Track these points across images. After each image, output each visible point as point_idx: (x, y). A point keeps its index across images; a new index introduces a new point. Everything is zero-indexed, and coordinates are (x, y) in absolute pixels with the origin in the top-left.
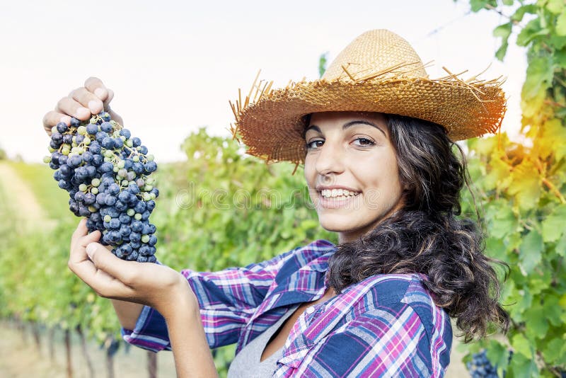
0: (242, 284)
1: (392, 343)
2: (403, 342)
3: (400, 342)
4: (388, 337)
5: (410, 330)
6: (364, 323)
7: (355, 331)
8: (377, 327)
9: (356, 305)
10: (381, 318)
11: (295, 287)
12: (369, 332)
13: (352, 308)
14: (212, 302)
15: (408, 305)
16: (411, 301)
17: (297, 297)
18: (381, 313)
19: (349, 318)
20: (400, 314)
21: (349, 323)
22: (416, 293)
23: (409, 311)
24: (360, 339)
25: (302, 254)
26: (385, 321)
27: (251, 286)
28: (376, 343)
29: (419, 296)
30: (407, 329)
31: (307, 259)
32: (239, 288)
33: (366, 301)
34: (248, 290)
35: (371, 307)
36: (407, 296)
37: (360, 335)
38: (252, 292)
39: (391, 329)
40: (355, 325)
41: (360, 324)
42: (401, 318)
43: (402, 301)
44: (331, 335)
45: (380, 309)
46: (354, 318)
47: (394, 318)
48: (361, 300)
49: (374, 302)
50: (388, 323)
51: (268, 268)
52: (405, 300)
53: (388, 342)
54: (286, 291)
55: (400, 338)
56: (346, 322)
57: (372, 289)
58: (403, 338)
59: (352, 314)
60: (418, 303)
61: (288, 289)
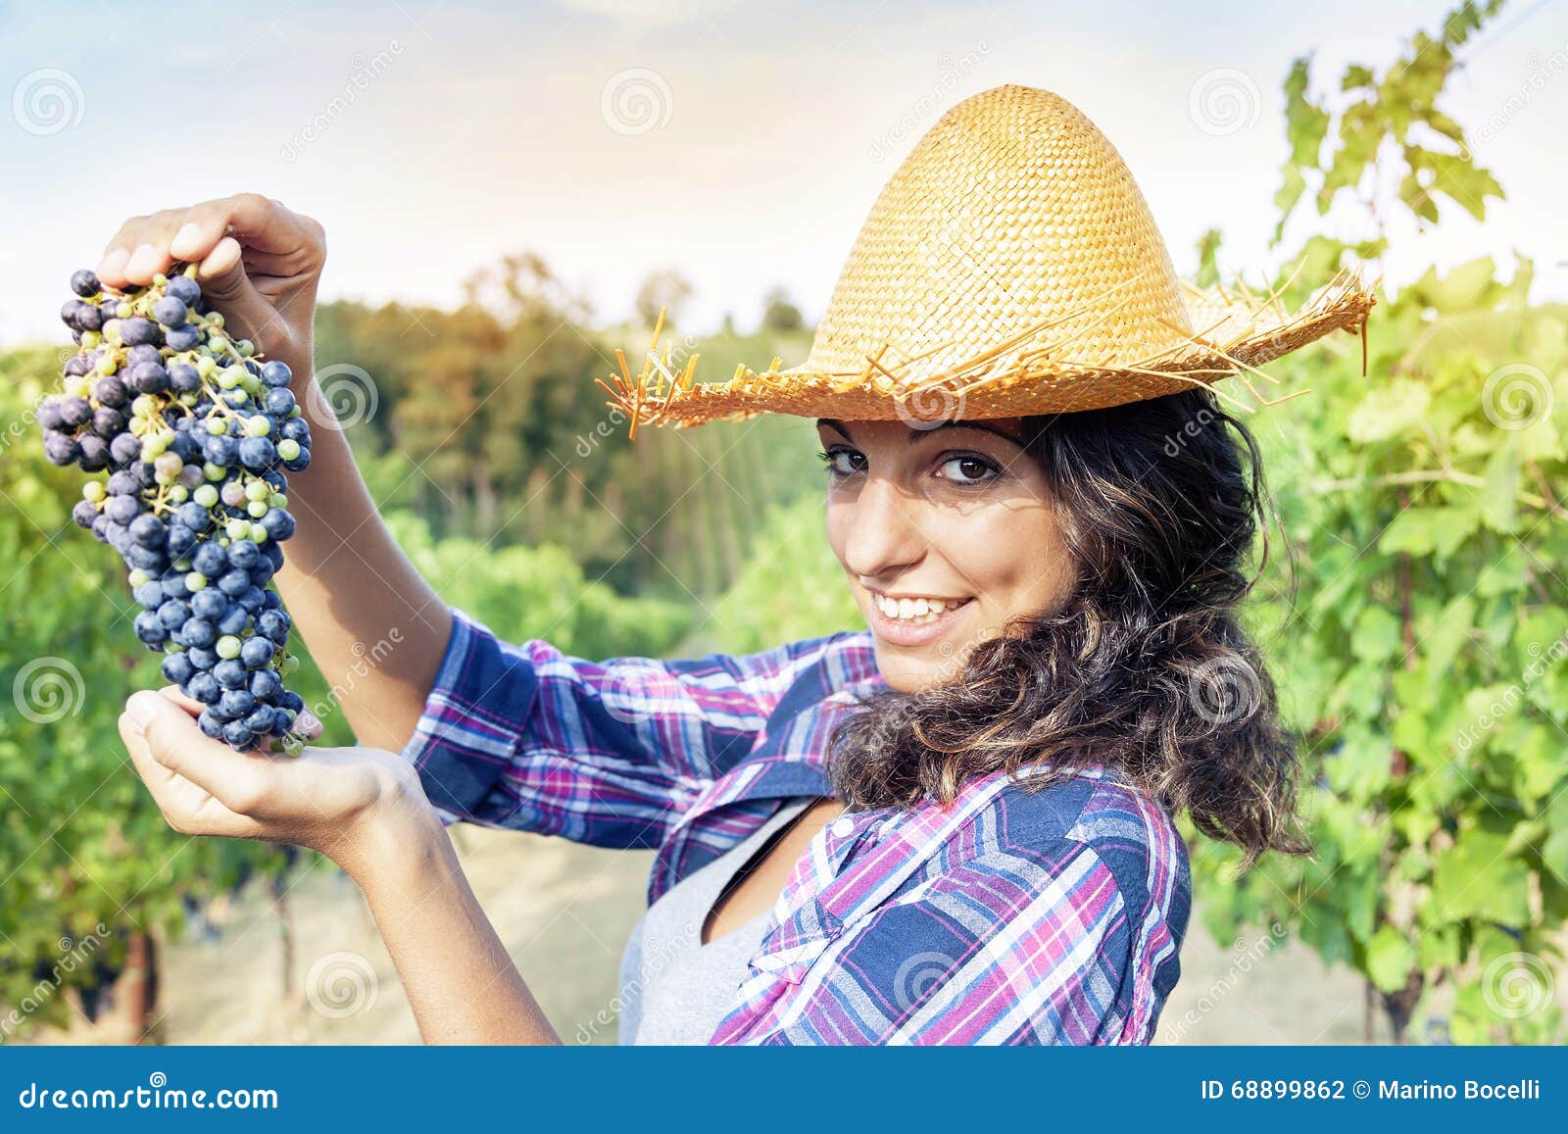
0: (683, 715)
1: (1037, 937)
2: (1063, 935)
3: (1057, 934)
4: (1025, 922)
5: (1084, 906)
6: (967, 885)
7: (945, 904)
8: (1001, 896)
9: (953, 837)
10: (1012, 876)
11: (804, 750)
12: (977, 908)
13: (943, 847)
14: (595, 747)
15: (1086, 846)
16: (1093, 836)
17: (803, 781)
18: (1013, 864)
19: (934, 868)
20: (1063, 868)
21: (932, 880)
22: (1109, 815)
23: (1088, 859)
24: (953, 922)
25: (842, 656)
26: (1021, 881)
27: (705, 725)
28: (995, 933)
29: (1116, 822)
30: (1077, 906)
31: (850, 672)
32: (674, 722)
33: (980, 830)
34: (696, 734)
35: (991, 847)
36: (1084, 822)
37: (955, 914)
38: (705, 738)
39: (1035, 903)
40: (945, 888)
41: (959, 887)
42: (1063, 875)
43: (1071, 836)
44: (886, 907)
45: (1011, 852)
46: (945, 870)
47: (1047, 876)
48: (966, 825)
49: (1000, 835)
50: (1028, 887)
51: (752, 685)
52: (1079, 833)
53: (1027, 932)
54: (780, 758)
55: (1058, 925)
56: (925, 878)
57: (995, 800)
58: (1065, 926)
59: (942, 859)
60: (1111, 840)
61: (784, 753)
